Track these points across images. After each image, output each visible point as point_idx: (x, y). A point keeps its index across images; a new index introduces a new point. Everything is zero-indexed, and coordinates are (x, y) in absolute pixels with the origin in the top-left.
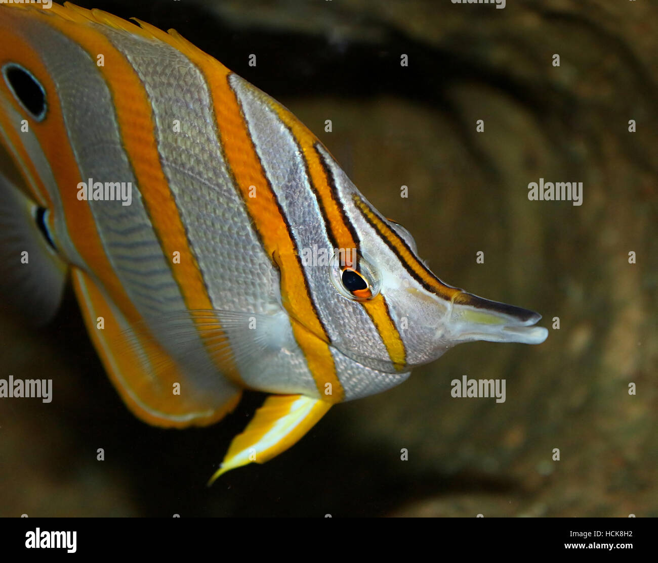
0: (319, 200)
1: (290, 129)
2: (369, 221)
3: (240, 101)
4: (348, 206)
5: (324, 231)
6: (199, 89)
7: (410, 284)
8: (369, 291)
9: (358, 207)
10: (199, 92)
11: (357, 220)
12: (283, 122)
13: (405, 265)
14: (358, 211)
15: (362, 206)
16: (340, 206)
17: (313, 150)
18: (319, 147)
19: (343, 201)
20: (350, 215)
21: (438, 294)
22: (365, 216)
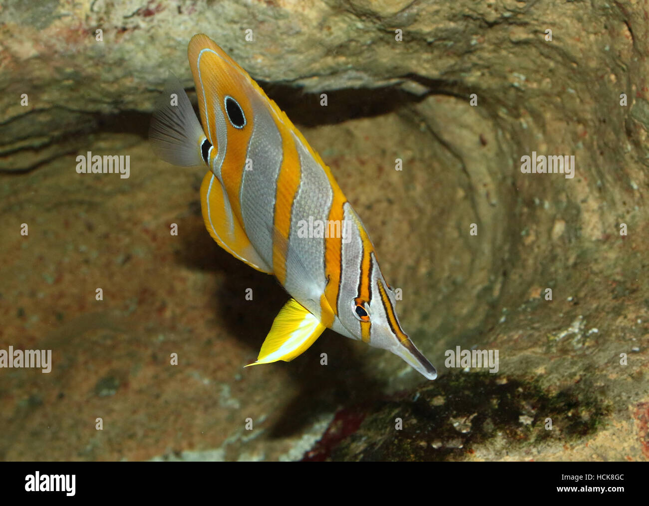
0: (361, 274)
1: (363, 241)
2: (380, 292)
3: (345, 217)
4: (373, 283)
5: (357, 286)
6: (327, 196)
7: (386, 325)
8: (369, 317)
9: (378, 284)
10: (326, 198)
11: (375, 290)
12: (361, 237)
13: (388, 317)
14: (377, 287)
15: (380, 284)
16: (370, 281)
17: (369, 255)
18: (372, 255)
19: (372, 280)
20: (372, 286)
21: (397, 336)
22: (379, 290)
